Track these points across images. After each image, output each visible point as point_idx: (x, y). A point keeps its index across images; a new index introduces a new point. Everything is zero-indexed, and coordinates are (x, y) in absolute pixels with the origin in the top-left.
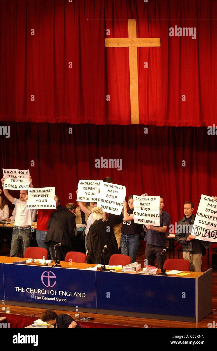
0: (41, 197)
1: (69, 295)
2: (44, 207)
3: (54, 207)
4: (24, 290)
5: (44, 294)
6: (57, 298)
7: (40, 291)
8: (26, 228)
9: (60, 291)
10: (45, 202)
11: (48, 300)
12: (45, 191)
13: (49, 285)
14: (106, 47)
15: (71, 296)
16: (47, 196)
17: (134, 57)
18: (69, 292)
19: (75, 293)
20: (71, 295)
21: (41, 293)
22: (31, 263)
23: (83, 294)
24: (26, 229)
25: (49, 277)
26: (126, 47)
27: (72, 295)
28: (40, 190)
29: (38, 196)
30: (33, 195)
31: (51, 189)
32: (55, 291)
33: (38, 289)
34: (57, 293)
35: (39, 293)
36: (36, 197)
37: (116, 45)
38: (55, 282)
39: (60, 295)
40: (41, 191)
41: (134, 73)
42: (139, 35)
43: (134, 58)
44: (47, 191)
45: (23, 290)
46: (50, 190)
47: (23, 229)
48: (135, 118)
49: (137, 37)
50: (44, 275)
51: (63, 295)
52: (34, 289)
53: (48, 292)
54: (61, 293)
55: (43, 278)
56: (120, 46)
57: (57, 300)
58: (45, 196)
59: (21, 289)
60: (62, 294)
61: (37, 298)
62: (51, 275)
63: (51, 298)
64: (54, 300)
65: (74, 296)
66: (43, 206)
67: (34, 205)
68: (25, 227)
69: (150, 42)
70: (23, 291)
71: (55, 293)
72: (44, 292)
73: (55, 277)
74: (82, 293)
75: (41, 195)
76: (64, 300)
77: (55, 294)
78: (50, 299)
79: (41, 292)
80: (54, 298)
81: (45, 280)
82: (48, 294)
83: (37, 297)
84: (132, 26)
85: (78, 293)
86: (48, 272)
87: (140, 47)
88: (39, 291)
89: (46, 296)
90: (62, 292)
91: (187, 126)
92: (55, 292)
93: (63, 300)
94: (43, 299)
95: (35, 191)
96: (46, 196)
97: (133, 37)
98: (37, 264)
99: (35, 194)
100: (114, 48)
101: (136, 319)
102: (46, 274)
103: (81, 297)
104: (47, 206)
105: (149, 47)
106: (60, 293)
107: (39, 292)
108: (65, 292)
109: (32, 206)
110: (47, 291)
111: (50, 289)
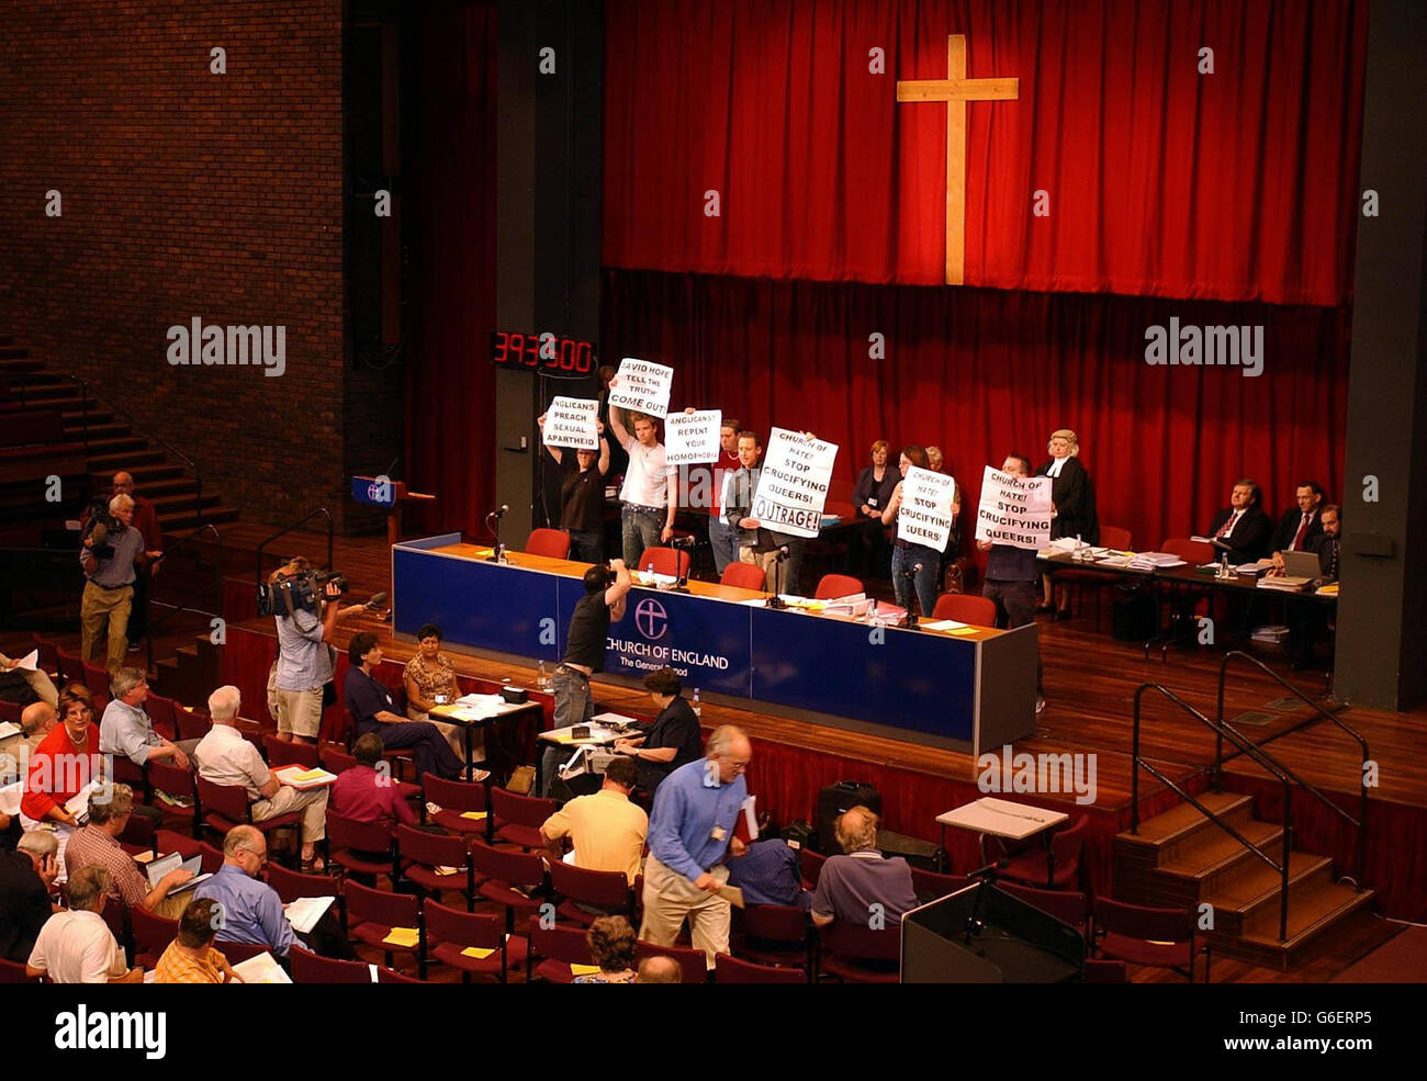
1: (693, 661)
5: (641, 654)
9: (673, 650)
13: (651, 633)
14: (898, 101)
17: (959, 124)
18: (694, 654)
19: (706, 656)
20: (696, 661)
21: (633, 652)
25: (651, 613)
26: (942, 102)
27: (699, 662)
32: (664, 649)
33: (629, 643)
34: (667, 654)
35: (629, 651)
37: (919, 98)
38: (665, 626)
39: (673, 659)
42: (972, 73)
43: (957, 127)
48: (955, 271)
49: (967, 78)
50: (642, 608)
51: (679, 660)
52: (621, 641)
53: (649, 650)
55: (640, 615)
56: (930, 98)
60: (677, 657)
61: (626, 664)
62: (656, 609)
65: (703, 664)
69: (995, 90)
71: (664, 653)
72: (640, 649)
73: (663, 615)
74: (721, 659)
77: (664, 657)
79: (634, 649)
81: (645, 619)
82: (649, 655)
83: (626, 661)
84: (957, 52)
85: (712, 658)
86: (649, 603)
87: (972, 101)
89: (645, 659)
90: (677, 653)
92: (664, 651)
94: (639, 666)
97: (957, 77)
100: (915, 104)
101: (834, 733)
102: (646, 607)
103: (718, 666)
105: (993, 101)
106: (673, 655)
107: (631, 649)
108: (685, 653)
110: (646, 647)
111: (652, 643)
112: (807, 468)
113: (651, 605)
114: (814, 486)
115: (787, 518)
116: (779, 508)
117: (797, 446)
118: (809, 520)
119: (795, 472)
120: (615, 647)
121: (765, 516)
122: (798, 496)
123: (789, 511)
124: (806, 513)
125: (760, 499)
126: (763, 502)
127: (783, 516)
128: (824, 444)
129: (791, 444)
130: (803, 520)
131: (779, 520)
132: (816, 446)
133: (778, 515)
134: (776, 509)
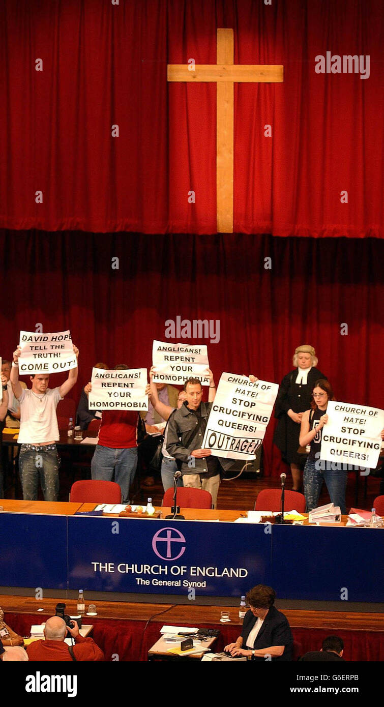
0: (119, 386)
1: (212, 574)
2: (123, 406)
3: (145, 406)
4: (113, 568)
5: (158, 573)
6: (185, 582)
7: (148, 570)
8: (49, 448)
9: (192, 568)
10: (127, 396)
11: (165, 587)
12: (128, 377)
13: (169, 555)
14: (168, 81)
15: (216, 575)
16: (132, 387)
17: (227, 102)
18: (213, 568)
19: (226, 569)
21: (149, 573)
22: (125, 513)
23: (242, 570)
24: (49, 450)
26: (211, 83)
27: (218, 575)
28: (116, 375)
29: (112, 385)
30: (102, 384)
31: (140, 373)
32: (182, 567)
33: (145, 566)
34: (186, 571)
35: (145, 573)
36: (108, 386)
37: (189, 79)
38: (183, 549)
39: (192, 574)
40: (120, 376)
41: (225, 132)
42: (239, 59)
43: (226, 105)
44: (132, 377)
45: (110, 567)
46: (138, 375)
47: (43, 450)
48: (225, 220)
49: (235, 63)
50: (158, 536)
51: (198, 575)
52: (136, 565)
53: (166, 570)
54: (195, 571)
55: (157, 542)
56: (198, 79)
57: (186, 585)
58: (128, 386)
59: (106, 567)
60: (196, 573)
61: (142, 584)
62: (174, 535)
63: (173, 582)
64: (178, 585)
65: (222, 576)
66: (122, 404)
67: (103, 403)
68: (48, 446)
69: (262, 74)
70: (111, 569)
71: (182, 571)
72: (156, 570)
73: (182, 539)
74: (240, 569)
75: (119, 384)
76: (201, 585)
77: (182, 574)
78: (169, 583)
79: (150, 570)
80: (180, 581)
81: (162, 546)
82: (166, 573)
83: (142, 581)
84: (225, 42)
85: (232, 569)
86: (168, 531)
87: (239, 83)
88: (146, 569)
89: (162, 577)
90: (196, 569)
91: (336, 236)
92: (182, 569)
93: (199, 585)
94: (156, 583)
95: (107, 376)
96: (130, 385)
97: (226, 63)
98: (139, 514)
99: (106, 381)
102: (163, 535)
103: (237, 576)
104: (130, 405)
106: (192, 571)
107: (146, 571)
108: (204, 568)
109: (99, 404)
111: (170, 564)
112: (253, 404)
113: (169, 533)
114: (259, 418)
115: (234, 446)
116: (229, 439)
117: (243, 387)
118: (250, 446)
119: (242, 408)
120: (130, 571)
121: (216, 446)
122: (245, 428)
123: (237, 440)
124: (250, 441)
125: (210, 433)
126: (214, 435)
127: (232, 444)
128: (267, 384)
129: (237, 385)
130: (245, 446)
131: (228, 449)
132: (260, 387)
133: (226, 444)
134: (226, 440)
